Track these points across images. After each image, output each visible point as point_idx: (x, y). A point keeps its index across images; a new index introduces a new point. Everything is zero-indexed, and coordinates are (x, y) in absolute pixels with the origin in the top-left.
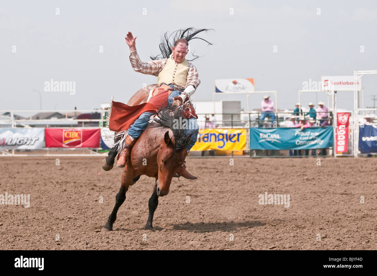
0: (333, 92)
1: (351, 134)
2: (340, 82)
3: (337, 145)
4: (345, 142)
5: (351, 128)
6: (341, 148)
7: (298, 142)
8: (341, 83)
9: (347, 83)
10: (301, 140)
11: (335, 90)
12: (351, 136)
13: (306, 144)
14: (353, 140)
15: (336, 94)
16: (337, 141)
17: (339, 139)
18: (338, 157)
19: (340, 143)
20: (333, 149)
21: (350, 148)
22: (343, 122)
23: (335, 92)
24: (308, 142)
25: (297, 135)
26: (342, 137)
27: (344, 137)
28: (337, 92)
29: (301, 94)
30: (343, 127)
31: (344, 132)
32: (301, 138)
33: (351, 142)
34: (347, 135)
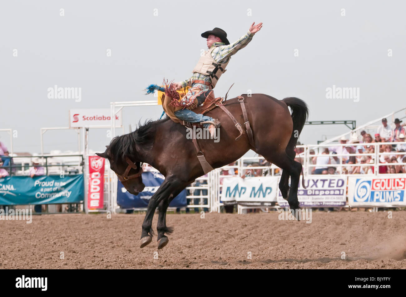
0: (84, 130)
1: (107, 183)
2: (94, 117)
3: (90, 199)
4: (100, 195)
5: (107, 176)
6: (95, 203)
7: (38, 195)
8: (96, 118)
9: (103, 118)
10: (42, 193)
11: (87, 127)
12: (107, 186)
13: (49, 198)
14: (111, 192)
15: (87, 132)
16: (90, 193)
17: (92, 190)
18: (90, 213)
19: (94, 196)
20: (83, 203)
21: (106, 201)
22: (97, 169)
23: (87, 130)
24: (52, 194)
25: (37, 185)
26: (96, 189)
27: (99, 189)
28: (89, 130)
29: (44, 132)
30: (97, 175)
31: (99, 182)
32: (42, 190)
33: (108, 194)
34: (102, 185)
